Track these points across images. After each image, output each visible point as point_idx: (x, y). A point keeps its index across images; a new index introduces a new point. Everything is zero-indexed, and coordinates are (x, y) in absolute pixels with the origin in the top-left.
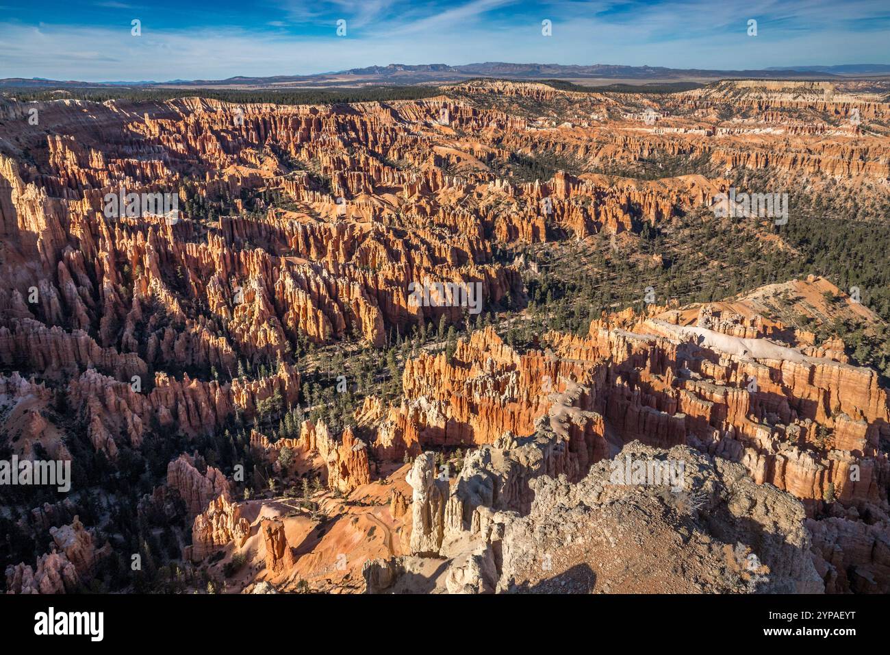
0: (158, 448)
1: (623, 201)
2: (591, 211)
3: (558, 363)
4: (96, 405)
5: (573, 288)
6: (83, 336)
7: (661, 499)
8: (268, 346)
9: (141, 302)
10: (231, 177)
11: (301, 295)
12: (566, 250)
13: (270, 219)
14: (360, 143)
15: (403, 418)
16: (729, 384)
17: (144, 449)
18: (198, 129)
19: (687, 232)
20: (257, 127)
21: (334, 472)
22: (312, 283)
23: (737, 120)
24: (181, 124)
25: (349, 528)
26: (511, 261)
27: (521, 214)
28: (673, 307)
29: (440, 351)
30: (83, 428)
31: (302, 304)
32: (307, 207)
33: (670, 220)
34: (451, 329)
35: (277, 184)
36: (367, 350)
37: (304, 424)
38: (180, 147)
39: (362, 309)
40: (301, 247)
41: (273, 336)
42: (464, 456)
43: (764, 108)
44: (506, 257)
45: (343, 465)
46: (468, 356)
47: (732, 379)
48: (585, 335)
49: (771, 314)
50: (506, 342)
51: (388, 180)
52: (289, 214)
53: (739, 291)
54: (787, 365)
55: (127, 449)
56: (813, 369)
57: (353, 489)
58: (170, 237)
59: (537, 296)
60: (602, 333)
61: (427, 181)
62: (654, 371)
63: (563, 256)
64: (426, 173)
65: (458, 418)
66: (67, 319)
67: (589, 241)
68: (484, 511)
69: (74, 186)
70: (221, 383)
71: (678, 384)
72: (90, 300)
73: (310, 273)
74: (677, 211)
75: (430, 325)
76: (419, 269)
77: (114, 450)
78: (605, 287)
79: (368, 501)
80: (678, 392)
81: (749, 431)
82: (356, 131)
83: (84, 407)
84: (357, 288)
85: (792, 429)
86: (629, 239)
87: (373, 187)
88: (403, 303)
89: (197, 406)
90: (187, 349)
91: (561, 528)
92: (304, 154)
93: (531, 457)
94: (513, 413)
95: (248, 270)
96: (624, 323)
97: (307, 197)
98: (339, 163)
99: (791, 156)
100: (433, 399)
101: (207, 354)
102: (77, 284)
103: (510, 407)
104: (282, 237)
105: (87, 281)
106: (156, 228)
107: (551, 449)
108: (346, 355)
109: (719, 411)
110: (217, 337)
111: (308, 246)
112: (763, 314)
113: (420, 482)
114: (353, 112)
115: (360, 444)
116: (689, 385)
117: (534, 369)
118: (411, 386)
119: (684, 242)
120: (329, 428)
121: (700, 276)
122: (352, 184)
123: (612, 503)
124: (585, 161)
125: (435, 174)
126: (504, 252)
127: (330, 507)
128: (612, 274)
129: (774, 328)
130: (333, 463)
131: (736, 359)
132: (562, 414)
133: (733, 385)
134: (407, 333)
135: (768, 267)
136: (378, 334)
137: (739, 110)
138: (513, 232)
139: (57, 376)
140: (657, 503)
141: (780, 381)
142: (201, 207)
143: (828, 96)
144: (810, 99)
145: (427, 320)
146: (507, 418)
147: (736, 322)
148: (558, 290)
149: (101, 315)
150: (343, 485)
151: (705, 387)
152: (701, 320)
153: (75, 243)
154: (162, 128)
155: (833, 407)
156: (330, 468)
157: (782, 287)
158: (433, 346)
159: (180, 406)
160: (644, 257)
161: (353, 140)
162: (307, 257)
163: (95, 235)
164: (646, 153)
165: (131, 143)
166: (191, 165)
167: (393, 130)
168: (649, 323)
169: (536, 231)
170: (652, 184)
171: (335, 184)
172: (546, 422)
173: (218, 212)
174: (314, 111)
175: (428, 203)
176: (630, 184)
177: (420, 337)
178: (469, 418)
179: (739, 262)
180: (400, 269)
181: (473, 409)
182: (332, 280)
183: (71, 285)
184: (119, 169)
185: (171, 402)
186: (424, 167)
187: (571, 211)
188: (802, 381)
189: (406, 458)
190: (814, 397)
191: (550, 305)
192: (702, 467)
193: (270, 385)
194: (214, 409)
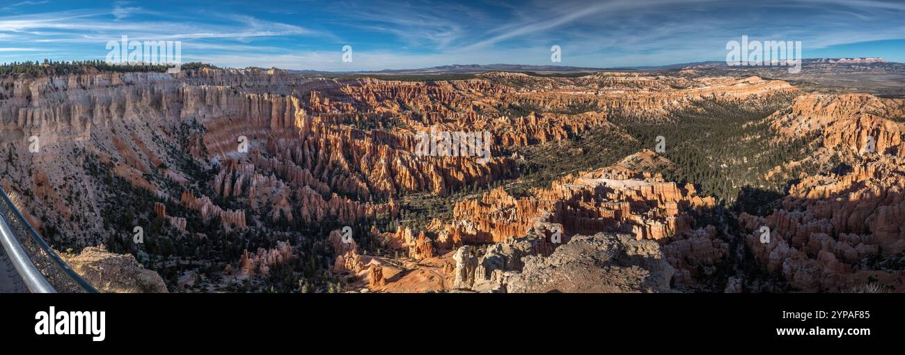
0: (328, 224)
1: (563, 125)
2: (548, 130)
3: (537, 203)
4: (306, 200)
5: (542, 167)
6: (308, 172)
7: (593, 257)
8: (386, 190)
9: (333, 162)
10: (378, 112)
11: (404, 168)
12: (537, 149)
13: (393, 132)
14: (438, 99)
15: (453, 229)
16: (620, 201)
17: (321, 223)
18: (367, 91)
19: (592, 137)
20: (392, 91)
21: (412, 251)
22: (410, 164)
23: (606, 88)
24: (361, 88)
25: (419, 275)
26: (511, 155)
27: (515, 132)
28: (591, 171)
29: (474, 199)
30: (299, 208)
31: (404, 172)
32: (411, 128)
33: (584, 132)
34: (480, 188)
35: (398, 116)
36: (435, 197)
37: (399, 227)
38: (359, 98)
39: (434, 177)
40: (406, 146)
41: (388, 185)
42: (487, 247)
43: (615, 83)
44: (508, 153)
45: (418, 248)
46: (489, 201)
47: (621, 198)
48: (550, 188)
49: (632, 168)
50: (509, 194)
51: (450, 116)
52: (402, 130)
53: (618, 160)
54: (642, 188)
55: (314, 221)
56: (652, 187)
57: (422, 259)
58: (349, 136)
59: (525, 171)
60: (558, 187)
61: (469, 117)
62: (585, 201)
63: (536, 152)
64: (468, 113)
65: (484, 230)
66: (303, 164)
67: (548, 144)
68: (499, 272)
69: (317, 110)
70: (361, 203)
71: (598, 205)
72: (313, 157)
73: (409, 158)
74: (587, 128)
75: (469, 186)
76: (464, 159)
77: (309, 220)
78: (558, 165)
79: (430, 265)
80: (598, 209)
81: (632, 218)
82: (436, 94)
83: (302, 200)
84: (432, 167)
85: (650, 213)
86: (566, 142)
87: (443, 120)
88: (455, 175)
89: (348, 211)
90: (348, 186)
91: (540, 277)
92: (412, 103)
93: (525, 247)
94: (514, 227)
95: (381, 154)
96: (569, 181)
97: (411, 123)
98: (427, 108)
99: (628, 101)
100: (470, 221)
101: (357, 189)
102: (310, 150)
103: (512, 224)
104: (398, 140)
105: (314, 150)
106: (344, 132)
107: (536, 242)
108: (424, 198)
109: (618, 213)
110: (362, 182)
111: (410, 146)
112: (629, 168)
113: (461, 259)
114: (435, 85)
115: (428, 240)
116: (603, 205)
117: (525, 206)
118: (458, 215)
119: (591, 142)
120: (412, 232)
121: (600, 156)
122: (433, 118)
123: (567, 263)
124: (544, 107)
125: (473, 114)
126: (507, 150)
127: (409, 265)
128: (561, 159)
129: (634, 174)
130: (412, 247)
131: (621, 190)
132: (541, 226)
133: (622, 201)
134: (457, 189)
135: (627, 148)
136: (442, 190)
137: (606, 84)
138: (511, 141)
139: (294, 185)
140: (590, 258)
141: (641, 195)
142: (364, 124)
143: (637, 78)
144: (631, 79)
145: (467, 184)
146: (511, 230)
147: (618, 174)
148: (535, 168)
149: (316, 165)
150: (417, 257)
151: (610, 204)
152: (603, 175)
153: (312, 133)
154: (353, 90)
155: (663, 200)
156: (411, 249)
157: (635, 156)
158: (471, 196)
159: (341, 209)
160: (575, 150)
161: (435, 98)
162: (409, 150)
163: (320, 132)
164: (570, 103)
165: (340, 96)
166: (362, 106)
167: (453, 93)
168: (580, 179)
169: (522, 140)
170: (575, 116)
171: (425, 118)
172: (533, 230)
173: (371, 127)
174: (418, 85)
175: (469, 127)
176: (565, 117)
177: (464, 192)
178: (490, 230)
179: (616, 148)
180: (454, 159)
181: (492, 226)
182: (420, 162)
183: (307, 150)
184: (334, 106)
185: (337, 207)
186: (468, 110)
187: (539, 130)
188: (649, 193)
189: (454, 248)
190: (655, 198)
191: (531, 175)
192: (611, 240)
193: (384, 208)
194: (356, 214)
